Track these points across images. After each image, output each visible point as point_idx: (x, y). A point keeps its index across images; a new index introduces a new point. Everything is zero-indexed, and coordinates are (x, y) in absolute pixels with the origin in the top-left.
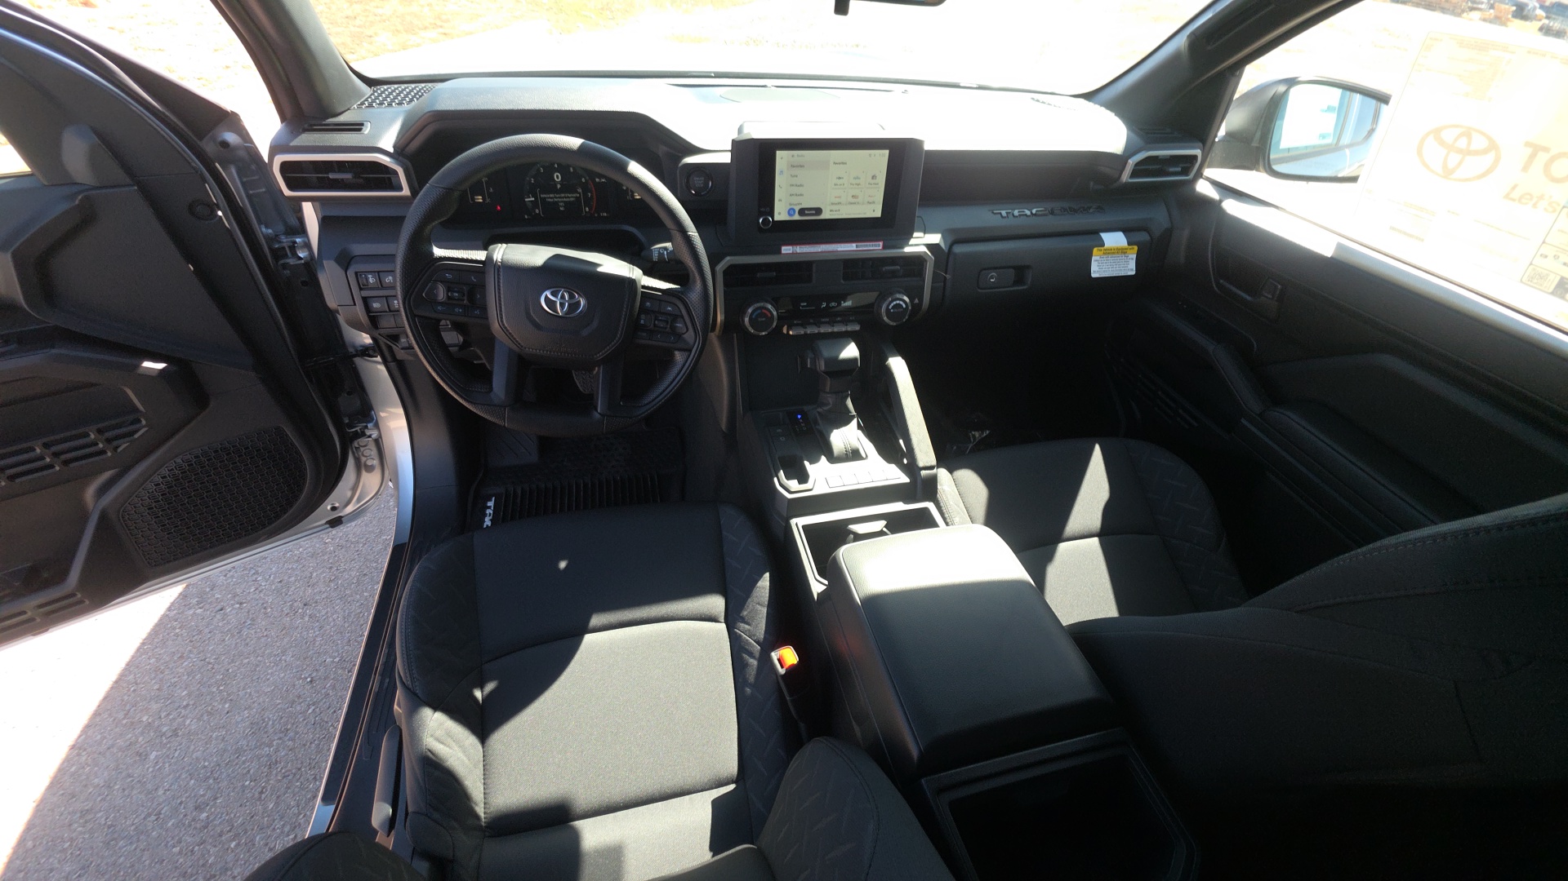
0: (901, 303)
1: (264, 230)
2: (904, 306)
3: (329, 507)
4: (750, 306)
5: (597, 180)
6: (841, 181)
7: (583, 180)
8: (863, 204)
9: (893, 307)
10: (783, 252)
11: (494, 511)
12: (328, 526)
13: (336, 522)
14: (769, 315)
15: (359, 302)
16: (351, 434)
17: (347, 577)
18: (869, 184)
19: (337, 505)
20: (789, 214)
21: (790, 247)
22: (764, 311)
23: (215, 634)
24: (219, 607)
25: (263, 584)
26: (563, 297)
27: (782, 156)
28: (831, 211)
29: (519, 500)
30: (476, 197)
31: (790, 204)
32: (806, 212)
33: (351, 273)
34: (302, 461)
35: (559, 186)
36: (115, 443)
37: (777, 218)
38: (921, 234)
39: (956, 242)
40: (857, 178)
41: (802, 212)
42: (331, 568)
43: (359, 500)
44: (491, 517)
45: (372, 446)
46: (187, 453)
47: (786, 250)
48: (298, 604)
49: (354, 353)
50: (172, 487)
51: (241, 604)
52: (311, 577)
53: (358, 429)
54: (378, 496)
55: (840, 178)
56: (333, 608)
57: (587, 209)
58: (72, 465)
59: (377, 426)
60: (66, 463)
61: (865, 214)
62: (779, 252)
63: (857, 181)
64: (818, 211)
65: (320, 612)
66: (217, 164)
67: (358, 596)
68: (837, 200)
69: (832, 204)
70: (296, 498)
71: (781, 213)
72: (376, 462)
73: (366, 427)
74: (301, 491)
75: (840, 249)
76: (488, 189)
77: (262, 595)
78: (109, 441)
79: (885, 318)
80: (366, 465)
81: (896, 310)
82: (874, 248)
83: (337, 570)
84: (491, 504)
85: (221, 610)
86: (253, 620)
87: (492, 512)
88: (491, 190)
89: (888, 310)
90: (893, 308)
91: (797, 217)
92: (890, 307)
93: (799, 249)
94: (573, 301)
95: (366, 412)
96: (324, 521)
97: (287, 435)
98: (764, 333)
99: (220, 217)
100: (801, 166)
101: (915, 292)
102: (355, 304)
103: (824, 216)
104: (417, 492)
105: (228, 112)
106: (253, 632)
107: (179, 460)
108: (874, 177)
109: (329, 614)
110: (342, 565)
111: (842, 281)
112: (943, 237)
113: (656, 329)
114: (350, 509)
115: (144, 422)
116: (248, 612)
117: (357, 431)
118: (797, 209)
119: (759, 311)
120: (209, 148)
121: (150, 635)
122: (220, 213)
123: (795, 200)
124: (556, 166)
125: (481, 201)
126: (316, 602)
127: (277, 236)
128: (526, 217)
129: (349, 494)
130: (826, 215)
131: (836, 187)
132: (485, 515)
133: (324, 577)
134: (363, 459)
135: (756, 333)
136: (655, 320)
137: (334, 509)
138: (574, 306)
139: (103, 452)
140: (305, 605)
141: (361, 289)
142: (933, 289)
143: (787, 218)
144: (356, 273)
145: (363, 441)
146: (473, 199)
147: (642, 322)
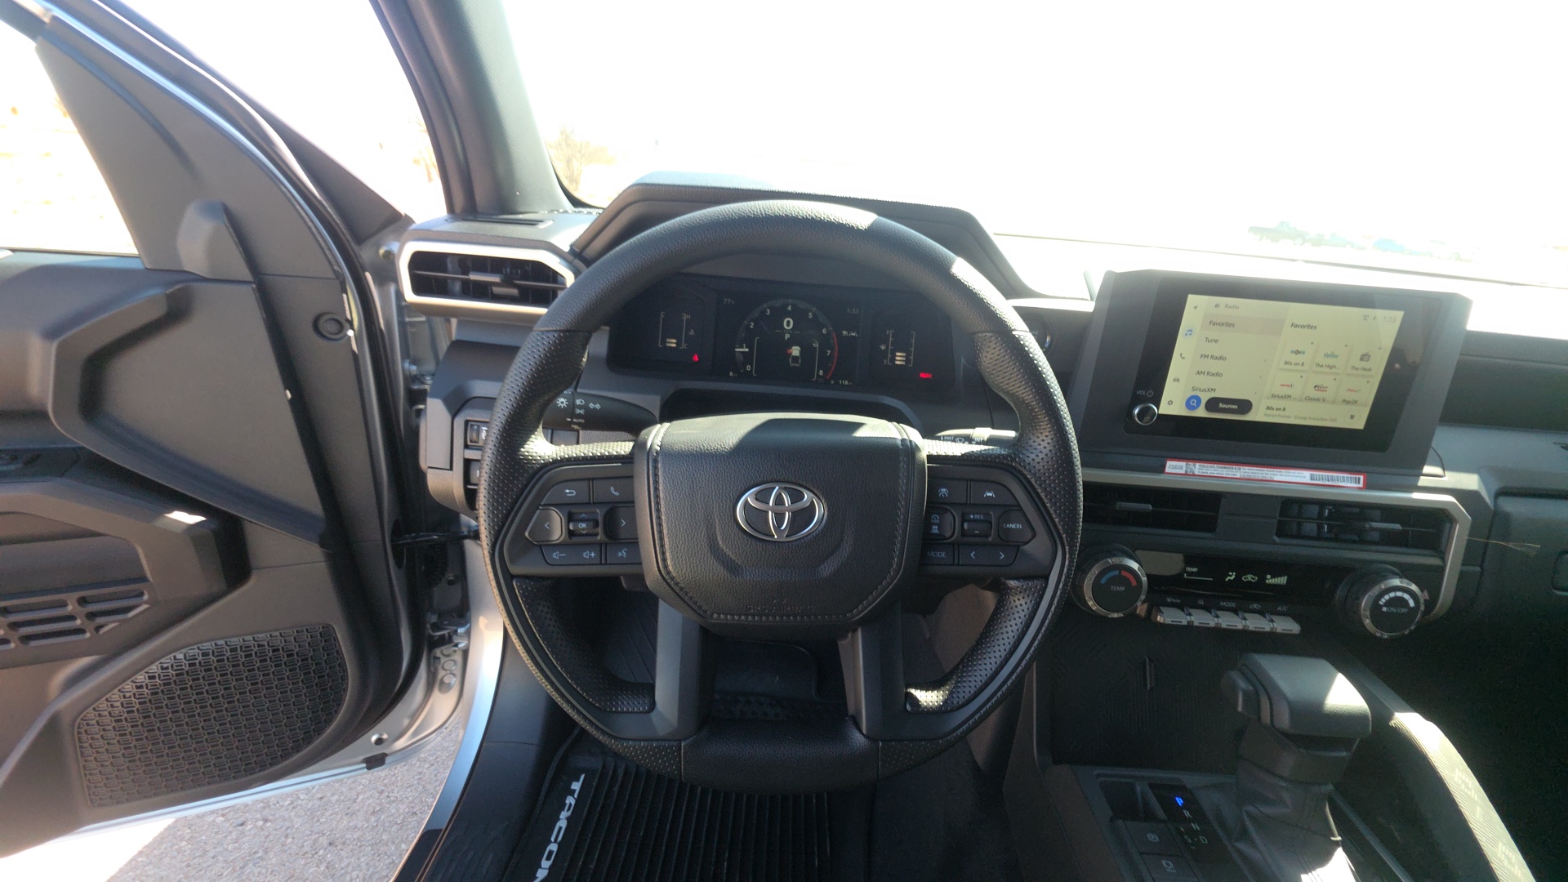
0: (1406, 596)
1: (407, 365)
2: (1412, 603)
3: (374, 738)
4: (1097, 561)
5: (844, 333)
6: (1299, 358)
7: (824, 331)
8: (1333, 402)
9: (1389, 603)
10: (1167, 470)
11: (577, 801)
12: (364, 765)
13: (374, 762)
14: (1134, 583)
15: (459, 466)
16: (436, 638)
17: (393, 811)
18: (1354, 368)
19: (385, 736)
20: (1188, 405)
21: (1183, 464)
22: (1124, 573)
23: (218, 861)
24: (240, 821)
25: (302, 797)
26: (779, 501)
27: (1196, 308)
28: (1268, 408)
29: (616, 789)
30: (668, 340)
31: (1194, 389)
32: (1221, 405)
33: (459, 422)
34: (344, 678)
35: (787, 336)
36: (100, 620)
37: (1165, 409)
38: (1438, 470)
39: (1503, 493)
40: (1333, 356)
41: (1213, 404)
42: (382, 792)
43: (415, 734)
44: (569, 813)
45: (458, 657)
46: (195, 647)
47: (1174, 467)
48: (324, 841)
49: (466, 533)
50: (157, 693)
51: (266, 821)
52: (355, 801)
53: (445, 632)
54: (443, 729)
55: (1298, 352)
56: (359, 859)
57: (821, 373)
58: (33, 643)
59: (468, 634)
60: (26, 639)
61: (1334, 420)
62: (1161, 469)
63: (1331, 361)
64: (1245, 406)
65: (341, 861)
66: (368, 275)
67: (393, 848)
68: (1286, 391)
69: (1274, 396)
70: (319, 732)
71: (1173, 402)
72: (454, 681)
73: (456, 631)
74: (329, 722)
75: (1276, 478)
76: (688, 330)
77: (293, 814)
78: (92, 616)
79: (1367, 622)
80: (442, 682)
81: (1393, 610)
82: (1346, 485)
83: (388, 797)
84: (576, 786)
85: (242, 825)
86: (266, 852)
87: (573, 803)
88: (692, 332)
89: (1375, 607)
90: (1387, 603)
91: (1201, 412)
92: (1382, 601)
93: (1198, 468)
94: (799, 505)
95: (462, 613)
96: (361, 758)
97: (336, 639)
98: (1115, 615)
99: (350, 337)
100: (1229, 325)
101: (1429, 578)
102: (451, 469)
103: (1250, 417)
104: (484, 744)
105: (400, 214)
106: (256, 871)
107: (180, 656)
108: (1365, 357)
109: (350, 869)
110: (396, 790)
111: (1275, 538)
112: (1483, 479)
113: (966, 539)
114: (401, 743)
115: (146, 597)
116: (268, 836)
117: (444, 635)
118: (1205, 398)
119: (1116, 573)
120: (365, 254)
121: (155, 841)
122: (350, 333)
123: (1205, 382)
124: (790, 308)
125: (674, 345)
126: (344, 843)
127: (423, 375)
128: (731, 374)
129: (406, 722)
130: (1257, 415)
131: (1287, 367)
132: (562, 807)
133: (369, 804)
134: (441, 673)
135: (1102, 611)
136: (963, 521)
137: (379, 741)
138: (802, 517)
139: (79, 631)
140: (330, 844)
141: (466, 446)
142: (1462, 576)
143: (1184, 412)
144: (467, 422)
145: (446, 649)
146: (664, 342)
147: (935, 529)
